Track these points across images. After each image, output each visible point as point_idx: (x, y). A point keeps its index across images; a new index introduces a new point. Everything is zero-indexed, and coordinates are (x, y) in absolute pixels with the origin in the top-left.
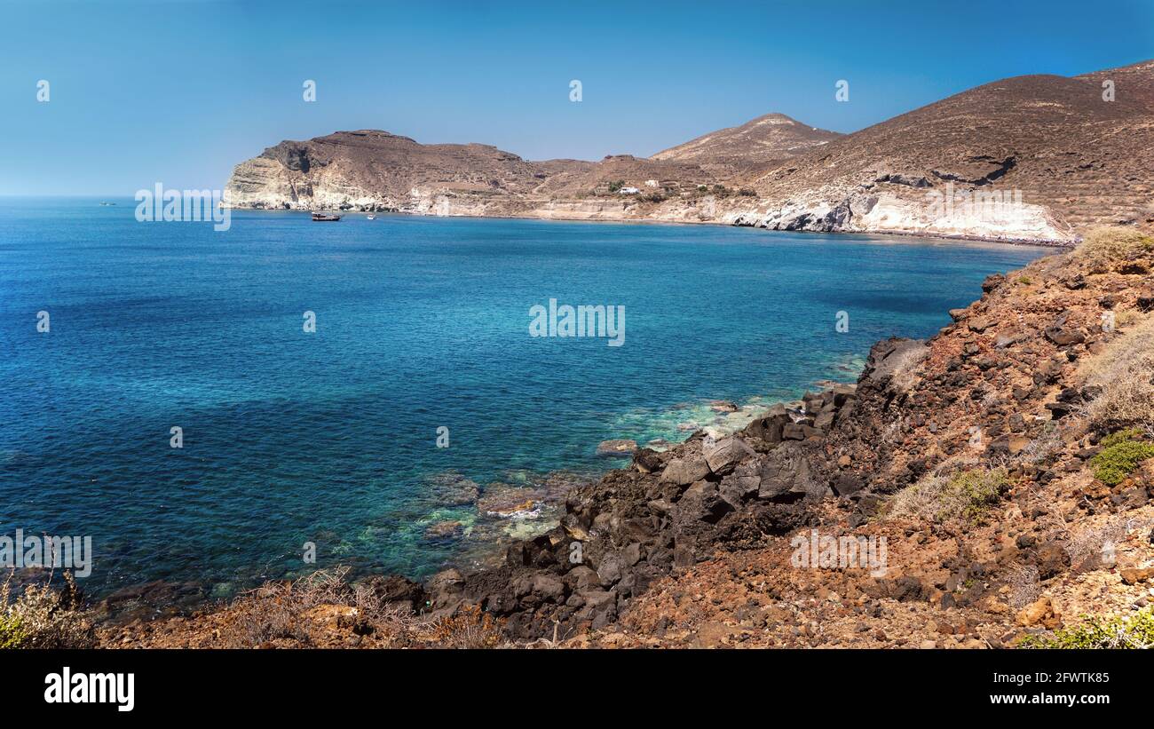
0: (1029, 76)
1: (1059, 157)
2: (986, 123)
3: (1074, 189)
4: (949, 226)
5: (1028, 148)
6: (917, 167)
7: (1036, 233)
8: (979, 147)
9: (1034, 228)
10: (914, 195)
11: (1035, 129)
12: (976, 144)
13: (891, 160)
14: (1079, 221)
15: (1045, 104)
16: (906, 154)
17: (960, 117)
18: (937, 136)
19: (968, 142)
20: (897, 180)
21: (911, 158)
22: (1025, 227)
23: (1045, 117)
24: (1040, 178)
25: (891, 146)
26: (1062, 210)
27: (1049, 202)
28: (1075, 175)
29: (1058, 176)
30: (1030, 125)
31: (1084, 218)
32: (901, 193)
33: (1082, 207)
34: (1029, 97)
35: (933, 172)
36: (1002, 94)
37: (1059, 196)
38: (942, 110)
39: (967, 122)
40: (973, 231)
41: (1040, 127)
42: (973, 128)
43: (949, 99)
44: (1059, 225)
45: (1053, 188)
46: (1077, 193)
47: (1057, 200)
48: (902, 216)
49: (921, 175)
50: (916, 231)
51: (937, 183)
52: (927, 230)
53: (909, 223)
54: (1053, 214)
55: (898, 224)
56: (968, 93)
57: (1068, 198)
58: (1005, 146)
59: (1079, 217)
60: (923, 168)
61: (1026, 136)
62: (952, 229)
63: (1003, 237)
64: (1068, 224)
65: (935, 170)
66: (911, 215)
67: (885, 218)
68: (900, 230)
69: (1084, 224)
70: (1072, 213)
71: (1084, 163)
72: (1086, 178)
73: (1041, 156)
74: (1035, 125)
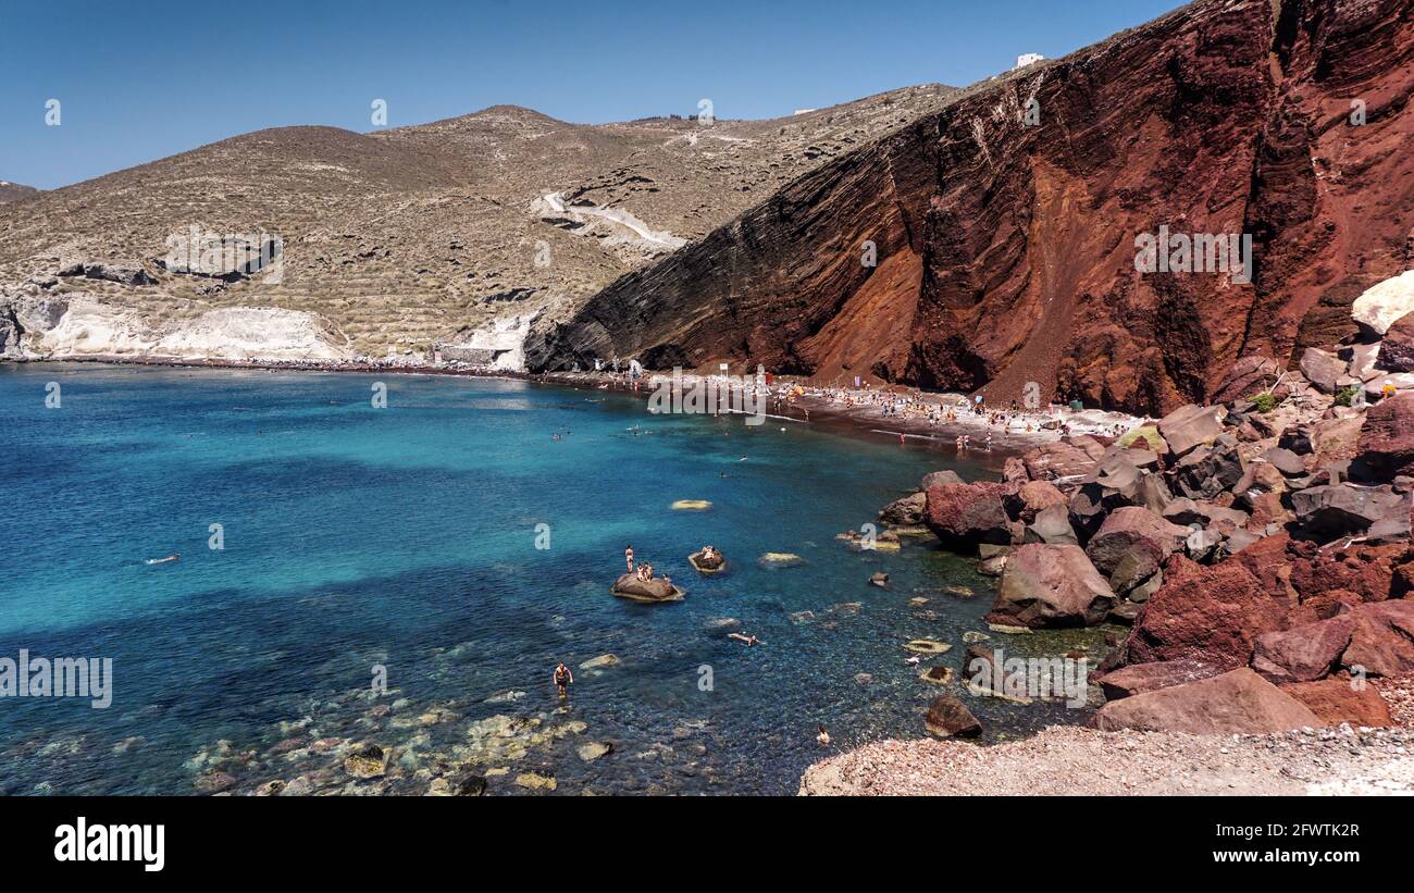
0: (307, 126)
1: (336, 242)
2: (240, 190)
3: (352, 286)
4: (184, 345)
5: (297, 228)
6: (129, 252)
7: (304, 351)
8: (224, 225)
9: (299, 345)
10: (128, 298)
11: (306, 201)
12: (221, 220)
13: (84, 241)
14: (360, 331)
15: (324, 167)
16: (109, 232)
17: (203, 179)
18: (166, 206)
19: (208, 217)
20: (96, 273)
21: (118, 237)
22: (289, 343)
23: (321, 185)
24: (311, 271)
25: (90, 218)
26: (337, 316)
27: (321, 305)
28: (355, 267)
29: (333, 269)
30: (301, 196)
31: (366, 327)
32: (106, 295)
33: (363, 311)
34: (305, 157)
35: (157, 262)
36: (269, 150)
37: (334, 296)
38: (183, 168)
39: (213, 187)
40: (220, 351)
41: (314, 199)
42: (222, 196)
43: (195, 152)
44: (333, 338)
45: (327, 286)
46: (357, 291)
47: (331, 302)
48: (112, 332)
49: (136, 266)
50: (136, 354)
51: (164, 279)
52: (153, 354)
53: (123, 342)
54: (323, 324)
55: (106, 344)
56: (222, 145)
57: (345, 299)
58: (263, 225)
59: (359, 325)
60: (140, 256)
61: (293, 211)
62: (190, 350)
63: (260, 359)
64: (346, 336)
65: (160, 259)
66: (126, 329)
67: (84, 336)
68: (111, 354)
69: (367, 335)
70: (350, 320)
71: (365, 250)
72: (368, 270)
73: (311, 240)
74: (307, 195)
